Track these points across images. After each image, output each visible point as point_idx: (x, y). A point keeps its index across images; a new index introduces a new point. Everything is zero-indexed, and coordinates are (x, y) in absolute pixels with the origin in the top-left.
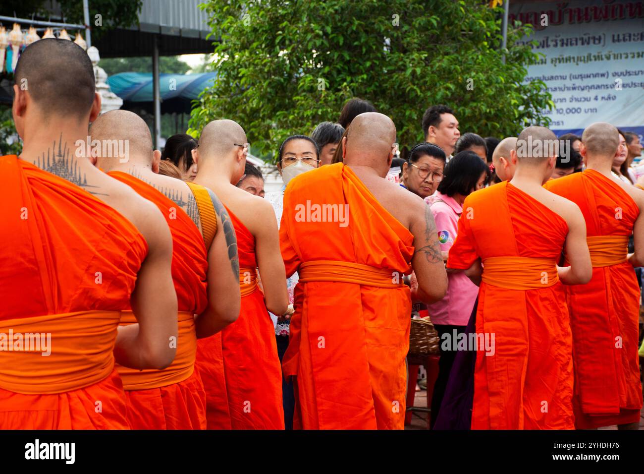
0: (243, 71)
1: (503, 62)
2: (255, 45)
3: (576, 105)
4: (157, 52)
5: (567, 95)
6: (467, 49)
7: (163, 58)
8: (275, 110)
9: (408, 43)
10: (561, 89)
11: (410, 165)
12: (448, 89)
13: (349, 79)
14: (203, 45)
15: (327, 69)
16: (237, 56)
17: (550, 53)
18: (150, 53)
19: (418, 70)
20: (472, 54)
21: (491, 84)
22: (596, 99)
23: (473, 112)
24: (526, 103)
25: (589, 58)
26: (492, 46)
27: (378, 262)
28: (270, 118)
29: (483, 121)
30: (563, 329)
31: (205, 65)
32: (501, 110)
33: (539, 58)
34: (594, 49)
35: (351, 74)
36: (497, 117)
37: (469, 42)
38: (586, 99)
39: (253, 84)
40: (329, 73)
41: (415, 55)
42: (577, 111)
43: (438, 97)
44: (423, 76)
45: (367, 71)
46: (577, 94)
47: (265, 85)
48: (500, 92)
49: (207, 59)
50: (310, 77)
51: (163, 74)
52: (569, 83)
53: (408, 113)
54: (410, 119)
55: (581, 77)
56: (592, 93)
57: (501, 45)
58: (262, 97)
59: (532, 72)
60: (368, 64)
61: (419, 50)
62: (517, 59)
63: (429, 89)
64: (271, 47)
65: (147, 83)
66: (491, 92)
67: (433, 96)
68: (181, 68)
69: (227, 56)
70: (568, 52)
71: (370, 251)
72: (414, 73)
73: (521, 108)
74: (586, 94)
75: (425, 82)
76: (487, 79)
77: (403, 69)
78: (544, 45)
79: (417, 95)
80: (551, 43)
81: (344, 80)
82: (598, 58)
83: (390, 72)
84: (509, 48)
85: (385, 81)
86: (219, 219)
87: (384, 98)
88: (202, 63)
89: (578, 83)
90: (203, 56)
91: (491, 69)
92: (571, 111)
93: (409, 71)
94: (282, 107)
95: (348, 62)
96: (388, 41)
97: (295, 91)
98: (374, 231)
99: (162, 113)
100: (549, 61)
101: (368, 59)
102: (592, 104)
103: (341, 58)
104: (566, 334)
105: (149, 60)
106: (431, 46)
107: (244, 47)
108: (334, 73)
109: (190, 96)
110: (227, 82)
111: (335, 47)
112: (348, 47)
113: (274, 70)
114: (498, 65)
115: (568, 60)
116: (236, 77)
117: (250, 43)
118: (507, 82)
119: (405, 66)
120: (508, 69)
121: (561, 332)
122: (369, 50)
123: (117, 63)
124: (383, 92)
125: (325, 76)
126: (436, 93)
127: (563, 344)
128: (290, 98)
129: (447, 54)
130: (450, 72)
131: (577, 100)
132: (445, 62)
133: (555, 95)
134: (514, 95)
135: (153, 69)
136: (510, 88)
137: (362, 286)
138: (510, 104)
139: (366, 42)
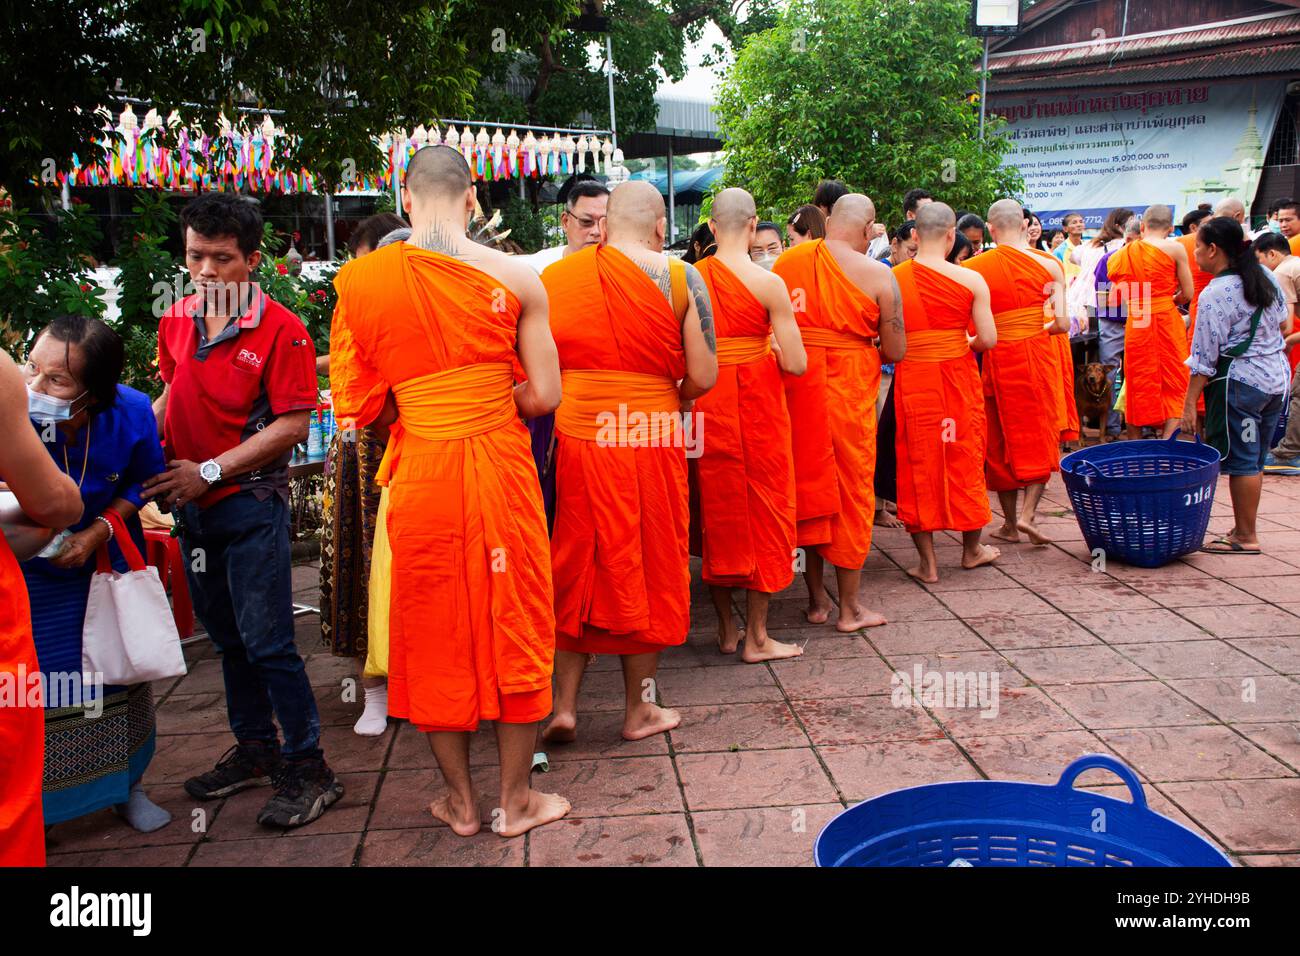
0: (748, 164)
1: (981, 150)
2: (758, 140)
3: (1043, 190)
4: (671, 151)
5: (1036, 181)
6: (949, 139)
7: (676, 157)
8: (776, 198)
9: (896, 135)
10: (1030, 176)
11: (899, 241)
12: (931, 175)
13: (842, 168)
14: (711, 144)
15: (823, 160)
16: (743, 151)
17: (1022, 143)
18: (665, 153)
19: (905, 159)
20: (953, 144)
21: (970, 170)
22: (1061, 184)
23: (955, 195)
24: (1002, 188)
25: (1055, 148)
26: (970, 135)
27: (840, 327)
28: (772, 205)
29: (963, 204)
30: (976, 396)
31: (712, 163)
32: (979, 194)
33: (1013, 147)
34: (1059, 140)
35: (844, 163)
36: (975, 200)
37: (950, 134)
38: (1052, 185)
39: (757, 175)
40: (825, 163)
41: (902, 146)
42: (1044, 195)
43: (923, 183)
44: (909, 164)
45: (859, 160)
46: (1046, 180)
47: (768, 175)
48: (979, 177)
49: (713, 157)
50: (807, 167)
51: (676, 171)
52: (1037, 170)
53: (895, 197)
54: (898, 203)
55: (1048, 164)
56: (1058, 179)
57: (978, 136)
58: (765, 187)
59: (1006, 160)
60: (860, 154)
61: (905, 141)
62: (993, 148)
63: (915, 176)
64: (773, 142)
65: (663, 180)
66: (970, 177)
67: (918, 182)
68: (690, 166)
69: (733, 151)
70: (1037, 142)
71: (834, 318)
72: (901, 161)
73: (997, 192)
74: (1052, 180)
75: (911, 170)
76: (967, 166)
77: (891, 158)
78: (1016, 136)
79: (903, 181)
80: (1022, 135)
81: (838, 169)
82: (1064, 147)
83: (879, 161)
84: (985, 138)
85: (875, 169)
86: (691, 294)
87: (874, 185)
88: (709, 161)
89: (1046, 170)
90: (709, 154)
91: (970, 157)
92: (1038, 195)
93: (897, 160)
94: (781, 195)
95: (842, 153)
96: (876, 134)
97: (795, 180)
98: (838, 302)
99: (676, 205)
100: (1019, 151)
101: (860, 150)
102: (1058, 189)
103: (836, 149)
104: (980, 401)
105: (664, 159)
106: (916, 137)
107: (749, 143)
108: (830, 163)
109: (699, 189)
110: (734, 174)
111: (830, 140)
112: (841, 139)
113: (776, 162)
114: (976, 152)
115: (1037, 149)
116: (742, 170)
117: (754, 139)
118: (985, 168)
119: (892, 155)
120: (985, 157)
121: (974, 399)
122: (861, 142)
123: (637, 164)
124: (873, 179)
125: (820, 165)
126: (921, 179)
127: (976, 410)
128: (790, 187)
129: (930, 144)
130: (933, 160)
131: (1044, 185)
132: (928, 151)
133: (1027, 181)
134: (991, 179)
135: (668, 167)
136: (987, 174)
137: (828, 348)
138: (987, 188)
139: (858, 135)
